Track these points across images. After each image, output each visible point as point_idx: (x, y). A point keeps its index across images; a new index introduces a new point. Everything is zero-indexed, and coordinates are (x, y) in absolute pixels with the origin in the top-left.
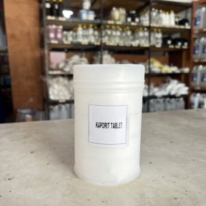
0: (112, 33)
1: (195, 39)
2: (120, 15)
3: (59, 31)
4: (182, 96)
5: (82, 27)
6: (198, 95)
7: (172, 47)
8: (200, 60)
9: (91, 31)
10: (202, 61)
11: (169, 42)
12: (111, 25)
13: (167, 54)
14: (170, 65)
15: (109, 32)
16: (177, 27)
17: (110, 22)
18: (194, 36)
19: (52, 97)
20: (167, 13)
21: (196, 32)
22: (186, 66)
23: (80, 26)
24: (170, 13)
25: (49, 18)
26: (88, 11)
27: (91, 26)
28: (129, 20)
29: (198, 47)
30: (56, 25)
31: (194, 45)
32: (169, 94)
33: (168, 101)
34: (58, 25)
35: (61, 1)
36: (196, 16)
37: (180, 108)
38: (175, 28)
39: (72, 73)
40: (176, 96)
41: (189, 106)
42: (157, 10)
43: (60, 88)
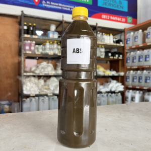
1: (127, 53)
3: (33, 45)
4: (120, 92)
5: (49, 42)
6: (131, 91)
7: (112, 57)
8: (131, 67)
9: (55, 46)
10: (132, 68)
11: (110, 54)
13: (108, 62)
14: (111, 70)
16: (115, 44)
18: (126, 51)
19: (25, 92)
20: (108, 35)
21: (128, 48)
22: (121, 71)
23: (48, 42)
24: (109, 35)
25: (26, 36)
26: (54, 32)
27: (56, 42)
29: (129, 58)
30: (30, 41)
31: (127, 57)
32: (111, 90)
33: (110, 96)
34: (32, 41)
35: (35, 24)
36: (127, 38)
37: (119, 100)
38: (113, 45)
39: (41, 74)
40: (116, 92)
41: (125, 99)
42: (101, 33)
43: (32, 85)
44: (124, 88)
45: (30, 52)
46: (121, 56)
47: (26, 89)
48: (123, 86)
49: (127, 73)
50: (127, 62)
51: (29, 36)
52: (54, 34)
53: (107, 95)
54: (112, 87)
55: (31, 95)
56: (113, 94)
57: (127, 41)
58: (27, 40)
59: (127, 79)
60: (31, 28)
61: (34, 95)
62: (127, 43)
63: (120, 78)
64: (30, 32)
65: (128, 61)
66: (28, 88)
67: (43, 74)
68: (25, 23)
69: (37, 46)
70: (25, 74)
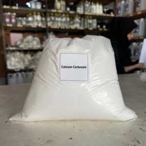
0: (55, 19)
2: (61, 5)
3: (13, 17)
7: (101, 29)
9: (39, 18)
11: (99, 26)
12: (54, 13)
15: (53, 18)
17: (53, 11)
19: (9, 67)
23: (30, 14)
27: (39, 13)
28: (68, 9)
30: (11, 12)
34: (13, 12)
36: (117, 7)
38: (102, 16)
39: (24, 49)
42: (89, 3)
43: (17, 60)
45: (11, 25)
47: (11, 64)
51: (8, 7)
52: (36, 4)
55: (16, 70)
57: (117, 11)
58: (7, 12)
61: (19, 70)
62: (118, 13)
64: (10, 2)
66: (13, 63)
67: (27, 49)
69: (20, 18)
70: (7, 49)
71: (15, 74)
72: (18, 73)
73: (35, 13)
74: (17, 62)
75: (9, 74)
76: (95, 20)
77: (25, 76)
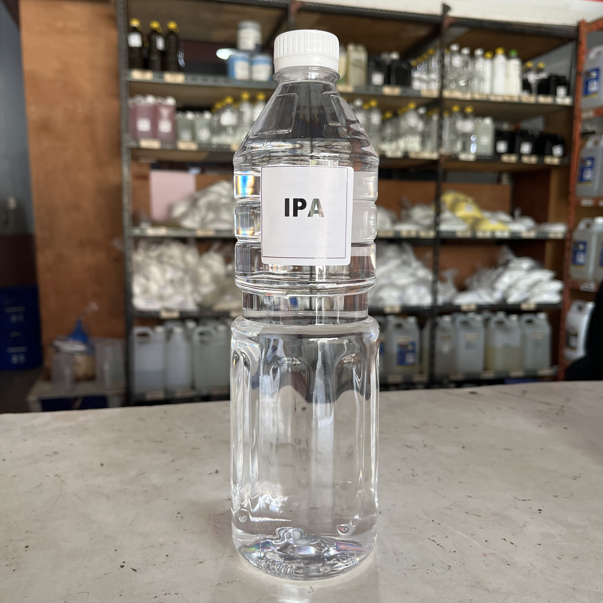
1: (586, 135)
2: (348, 64)
3: (165, 112)
7: (511, 159)
8: (597, 200)
10: (602, 204)
13: (505, 180)
16: (531, 98)
19: (141, 303)
21: (588, 114)
25: (137, 75)
26: (251, 53)
27: (261, 96)
28: (378, 78)
30: (156, 95)
31: (584, 154)
32: (504, 300)
33: (500, 323)
34: (164, 96)
35: (172, 25)
36: (587, 67)
37: (537, 344)
38: (520, 104)
39: (200, 233)
40: (524, 307)
41: (562, 341)
42: (466, 51)
43: (170, 274)
44: (561, 292)
45: (155, 144)
46: (558, 151)
47: (146, 291)
48: (557, 286)
49: (582, 226)
50: (581, 179)
51: (148, 76)
52: (251, 63)
53: (486, 322)
54: (511, 287)
55: (164, 315)
56: (514, 318)
57: (587, 84)
58: (144, 94)
59: (576, 252)
60: (160, 44)
61: (175, 315)
62: (586, 92)
63: (549, 250)
64: (155, 58)
65: (588, 175)
66: (154, 288)
67: (210, 233)
68: (135, 23)
69: (190, 116)
70: (137, 232)
71: (160, 329)
72: (170, 325)
73: (245, 96)
74: (172, 282)
75: (138, 330)
76: (488, 121)
77: (196, 337)
